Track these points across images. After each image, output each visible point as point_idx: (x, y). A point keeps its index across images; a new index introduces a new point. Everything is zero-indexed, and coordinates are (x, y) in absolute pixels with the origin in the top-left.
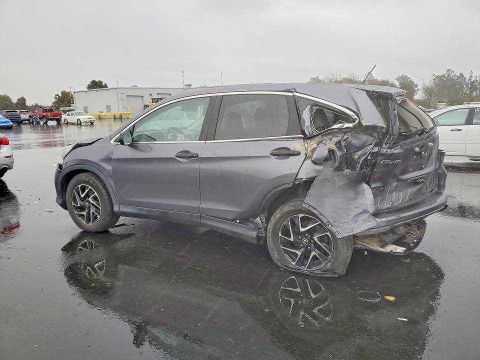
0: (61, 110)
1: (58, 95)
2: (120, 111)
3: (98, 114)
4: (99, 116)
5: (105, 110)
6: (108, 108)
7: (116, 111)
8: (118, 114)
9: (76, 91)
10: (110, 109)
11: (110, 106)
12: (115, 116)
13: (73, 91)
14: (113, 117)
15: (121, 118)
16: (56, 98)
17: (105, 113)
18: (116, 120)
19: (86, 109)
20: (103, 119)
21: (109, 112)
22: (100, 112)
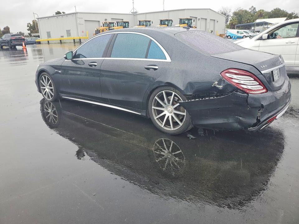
0: (32, 35)
1: (29, 24)
2: (80, 36)
3: (59, 38)
4: (61, 40)
5: (65, 35)
6: (69, 33)
7: (75, 36)
8: (77, 38)
9: (39, 17)
10: (70, 33)
11: (69, 31)
12: (74, 40)
13: (37, 17)
14: (73, 41)
15: (80, 42)
16: (28, 26)
17: (66, 37)
18: (76, 44)
19: (49, 35)
20: (64, 43)
21: (69, 36)
22: (61, 36)
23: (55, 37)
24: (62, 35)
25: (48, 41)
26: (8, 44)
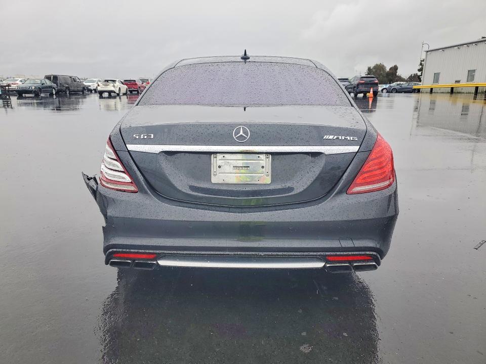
3: (451, 84)
4: (452, 88)
5: (464, 79)
6: (471, 75)
8: (483, 85)
10: (474, 76)
11: (474, 71)
12: (477, 88)
13: (427, 50)
17: (463, 83)
19: (436, 77)
20: (458, 93)
21: (471, 81)
22: (456, 82)
23: (446, 82)
24: (458, 79)
25: (432, 89)
26: (354, 90)
